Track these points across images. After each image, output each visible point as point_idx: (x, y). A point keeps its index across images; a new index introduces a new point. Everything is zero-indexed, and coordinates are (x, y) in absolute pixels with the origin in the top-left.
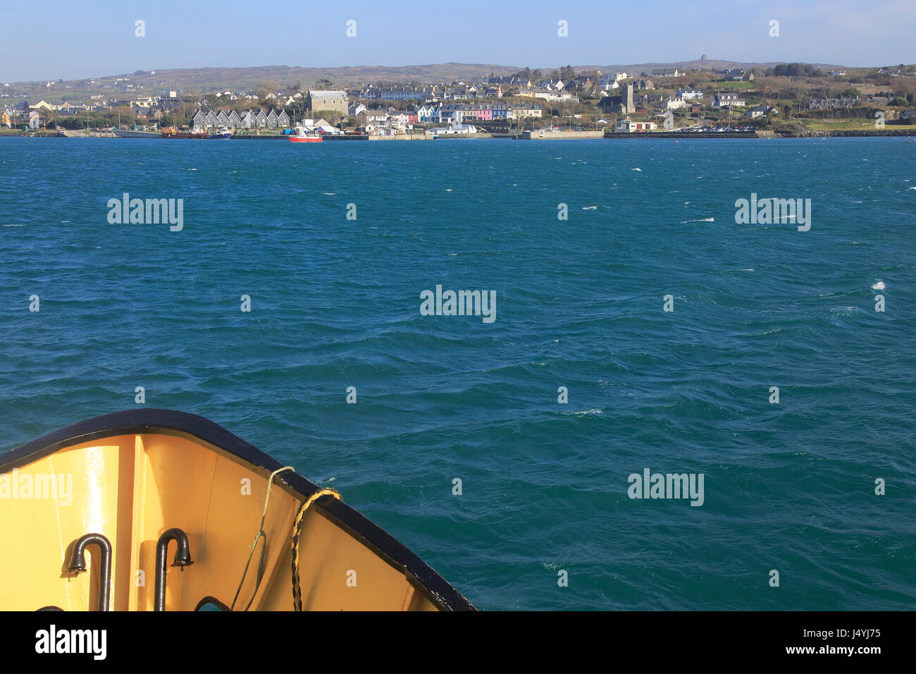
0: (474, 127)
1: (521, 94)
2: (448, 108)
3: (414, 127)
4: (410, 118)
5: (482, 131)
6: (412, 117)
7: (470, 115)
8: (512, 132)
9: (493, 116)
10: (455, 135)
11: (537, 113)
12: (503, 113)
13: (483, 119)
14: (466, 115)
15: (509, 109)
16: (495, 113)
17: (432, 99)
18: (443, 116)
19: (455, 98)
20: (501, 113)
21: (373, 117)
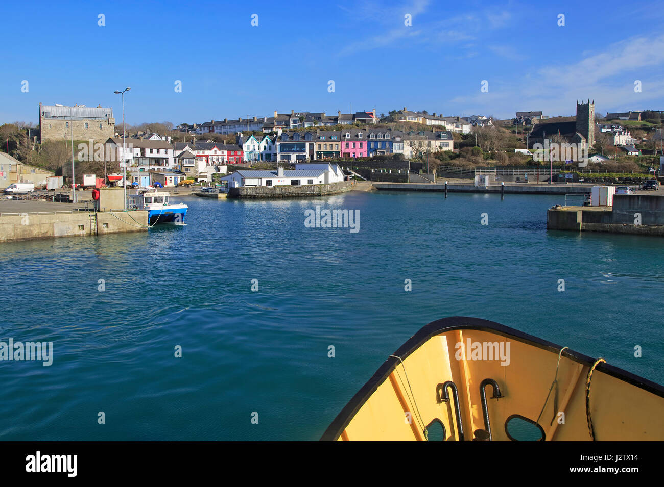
0: (339, 172)
1: (407, 120)
2: (292, 138)
3: (229, 170)
4: (229, 155)
5: (354, 178)
6: (232, 153)
7: (329, 149)
8: (414, 180)
9: (370, 150)
10: (293, 190)
11: (447, 145)
12: (387, 145)
13: (352, 156)
14: (323, 149)
15: (398, 139)
16: (372, 145)
17: (272, 128)
18: (282, 151)
19: (306, 126)
20: (383, 147)
21: (137, 151)
